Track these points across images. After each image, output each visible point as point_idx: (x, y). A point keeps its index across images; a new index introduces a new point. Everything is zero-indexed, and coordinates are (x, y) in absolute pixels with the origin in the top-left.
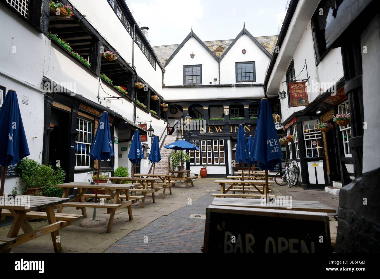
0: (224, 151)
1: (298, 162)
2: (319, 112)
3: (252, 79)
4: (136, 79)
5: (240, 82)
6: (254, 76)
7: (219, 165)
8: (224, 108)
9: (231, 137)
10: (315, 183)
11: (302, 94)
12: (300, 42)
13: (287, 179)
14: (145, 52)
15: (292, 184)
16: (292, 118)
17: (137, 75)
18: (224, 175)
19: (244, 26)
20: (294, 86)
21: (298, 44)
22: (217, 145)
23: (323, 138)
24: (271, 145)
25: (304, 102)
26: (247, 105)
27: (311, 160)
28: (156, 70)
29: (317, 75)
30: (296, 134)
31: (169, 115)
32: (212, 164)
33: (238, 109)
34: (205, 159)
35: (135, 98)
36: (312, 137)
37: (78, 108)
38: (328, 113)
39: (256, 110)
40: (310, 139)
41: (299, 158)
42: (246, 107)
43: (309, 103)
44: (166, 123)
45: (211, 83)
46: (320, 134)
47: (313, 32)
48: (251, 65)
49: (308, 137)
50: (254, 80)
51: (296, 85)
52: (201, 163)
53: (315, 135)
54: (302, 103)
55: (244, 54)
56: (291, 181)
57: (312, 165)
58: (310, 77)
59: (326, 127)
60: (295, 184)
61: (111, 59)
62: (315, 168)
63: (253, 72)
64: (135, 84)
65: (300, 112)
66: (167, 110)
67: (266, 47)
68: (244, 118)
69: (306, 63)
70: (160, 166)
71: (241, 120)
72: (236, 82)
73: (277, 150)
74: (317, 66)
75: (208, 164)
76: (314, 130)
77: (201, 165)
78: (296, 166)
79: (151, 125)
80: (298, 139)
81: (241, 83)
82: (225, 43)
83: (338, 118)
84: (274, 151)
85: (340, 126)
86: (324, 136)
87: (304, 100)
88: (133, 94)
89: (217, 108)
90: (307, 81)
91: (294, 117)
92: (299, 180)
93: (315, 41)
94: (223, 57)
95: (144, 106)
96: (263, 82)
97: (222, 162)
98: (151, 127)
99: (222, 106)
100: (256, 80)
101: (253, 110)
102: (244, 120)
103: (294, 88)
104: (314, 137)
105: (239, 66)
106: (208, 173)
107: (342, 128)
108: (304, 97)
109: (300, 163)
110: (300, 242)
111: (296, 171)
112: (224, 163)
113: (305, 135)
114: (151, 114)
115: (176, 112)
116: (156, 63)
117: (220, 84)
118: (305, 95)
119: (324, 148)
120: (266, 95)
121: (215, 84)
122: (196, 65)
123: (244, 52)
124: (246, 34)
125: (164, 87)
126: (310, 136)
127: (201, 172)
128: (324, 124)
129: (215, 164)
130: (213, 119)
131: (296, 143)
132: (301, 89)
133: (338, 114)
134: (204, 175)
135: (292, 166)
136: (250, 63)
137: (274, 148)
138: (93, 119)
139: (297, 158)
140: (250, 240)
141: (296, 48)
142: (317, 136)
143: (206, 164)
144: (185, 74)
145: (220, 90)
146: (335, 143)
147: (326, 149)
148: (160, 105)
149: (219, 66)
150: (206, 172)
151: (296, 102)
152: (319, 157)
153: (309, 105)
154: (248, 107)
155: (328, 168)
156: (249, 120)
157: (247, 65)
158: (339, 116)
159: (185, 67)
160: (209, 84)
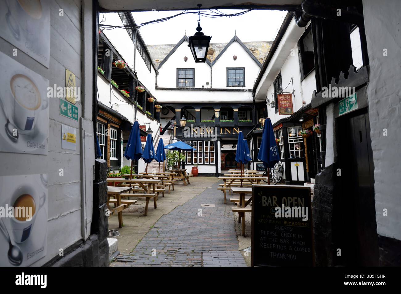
0: (214, 152)
1: (282, 162)
2: (301, 120)
3: (242, 84)
4: (137, 83)
5: (230, 86)
6: (244, 82)
7: (209, 165)
8: (215, 111)
9: (221, 138)
10: (297, 180)
11: (288, 104)
12: (288, 58)
13: (273, 177)
14: (143, 56)
15: (277, 181)
16: (279, 123)
17: (137, 79)
18: (214, 174)
19: (236, 34)
20: (282, 97)
21: (286, 60)
22: (208, 146)
23: (304, 142)
24: (272, 151)
25: (290, 111)
26: (236, 108)
27: (293, 160)
28: (151, 72)
29: (301, 90)
30: (281, 138)
31: (161, 115)
32: (203, 163)
33: (228, 111)
34: (196, 158)
35: (136, 101)
36: (295, 141)
37: (98, 113)
38: (309, 121)
39: (244, 113)
40: (293, 142)
41: (284, 159)
42: (236, 110)
43: (294, 112)
44: (159, 124)
45: (203, 86)
46: (302, 139)
47: (299, 53)
48: (241, 71)
49: (292, 141)
50: (244, 86)
51: (283, 97)
52: (192, 163)
53: (298, 139)
54: (288, 112)
55: (235, 60)
56: (276, 179)
57: (294, 165)
58: (295, 90)
59: (307, 134)
60: (279, 181)
61: (121, 67)
62: (297, 167)
63: (243, 78)
64: (135, 88)
65: (286, 119)
66: (160, 111)
67: (254, 53)
68: (233, 121)
69: (292, 78)
70: (155, 165)
71: (231, 122)
72: (227, 87)
73: (276, 154)
74: (301, 82)
75: (199, 163)
76: (297, 135)
77: (192, 164)
78: (280, 166)
79: (150, 127)
80: (283, 142)
81: (232, 87)
82: (215, 46)
83: (316, 127)
84: (274, 155)
85: (318, 134)
86: (305, 140)
87: (290, 110)
88: (134, 97)
89: (207, 110)
90: (292, 93)
91: (281, 123)
92: (283, 178)
93: (300, 61)
94: (215, 62)
95: (141, 108)
96: (252, 88)
97: (212, 162)
98: (149, 129)
99: (213, 109)
100: (246, 86)
101: (241, 113)
102: (234, 122)
103: (281, 99)
104: (297, 141)
105: (230, 71)
106: (199, 172)
107: (319, 135)
108: (289, 107)
109: (284, 163)
110: (298, 198)
111: (281, 170)
112: (214, 162)
113: (290, 139)
114: (147, 115)
115: (168, 113)
116: (151, 65)
117: (212, 88)
118: (291, 105)
119: (304, 150)
120: (254, 100)
121: (207, 88)
122: (189, 69)
123: (235, 58)
124: (237, 41)
125: (157, 88)
126: (293, 140)
127: (192, 171)
128: (305, 131)
129: (206, 163)
130: (204, 121)
131: (281, 145)
132: (288, 100)
133: (316, 124)
134: (196, 174)
135: (277, 166)
136: (240, 69)
137: (275, 153)
138: (106, 122)
139: (282, 159)
140: (275, 199)
141: (284, 63)
142: (299, 140)
143: (197, 163)
144: (178, 77)
145: (212, 93)
146: (313, 147)
147: (306, 151)
148: (154, 107)
149: (211, 71)
150: (197, 171)
151: (283, 111)
152: (300, 158)
153: (294, 114)
154: (237, 111)
155: (307, 167)
156: (238, 123)
157: (237, 71)
158: (317, 126)
159: (178, 70)
160: (201, 87)
